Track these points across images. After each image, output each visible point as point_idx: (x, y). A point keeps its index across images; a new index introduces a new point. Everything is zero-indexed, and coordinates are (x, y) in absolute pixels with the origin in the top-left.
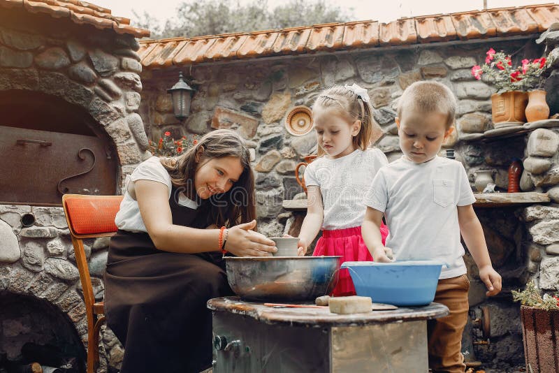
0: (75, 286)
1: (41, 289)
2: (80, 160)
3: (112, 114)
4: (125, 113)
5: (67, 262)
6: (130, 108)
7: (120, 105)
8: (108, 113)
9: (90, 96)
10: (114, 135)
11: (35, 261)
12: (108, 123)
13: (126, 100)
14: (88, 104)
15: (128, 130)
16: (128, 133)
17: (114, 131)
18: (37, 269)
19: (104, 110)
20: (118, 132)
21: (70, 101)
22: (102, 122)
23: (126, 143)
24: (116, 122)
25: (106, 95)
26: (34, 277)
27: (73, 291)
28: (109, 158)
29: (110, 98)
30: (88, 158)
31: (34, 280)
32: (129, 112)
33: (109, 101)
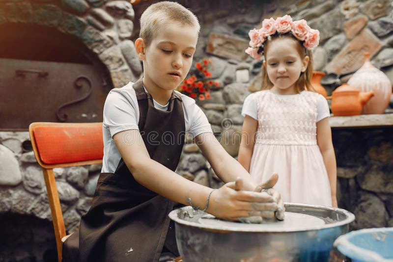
0: (75, 207)
1: (42, 210)
2: (78, 88)
3: (105, 42)
4: (118, 40)
5: (66, 184)
6: (123, 35)
7: (112, 33)
8: (101, 41)
9: (83, 26)
10: (107, 62)
11: (35, 184)
12: (102, 50)
13: (119, 28)
14: (81, 33)
15: (121, 56)
16: (120, 60)
17: (107, 59)
18: (37, 191)
19: (97, 39)
20: (111, 59)
21: (63, 31)
22: (96, 51)
23: (119, 69)
24: (110, 49)
25: (98, 24)
26: (36, 198)
27: (73, 211)
28: (105, 84)
29: (102, 26)
30: (84, 84)
31: (36, 201)
32: (122, 39)
33: (101, 30)
